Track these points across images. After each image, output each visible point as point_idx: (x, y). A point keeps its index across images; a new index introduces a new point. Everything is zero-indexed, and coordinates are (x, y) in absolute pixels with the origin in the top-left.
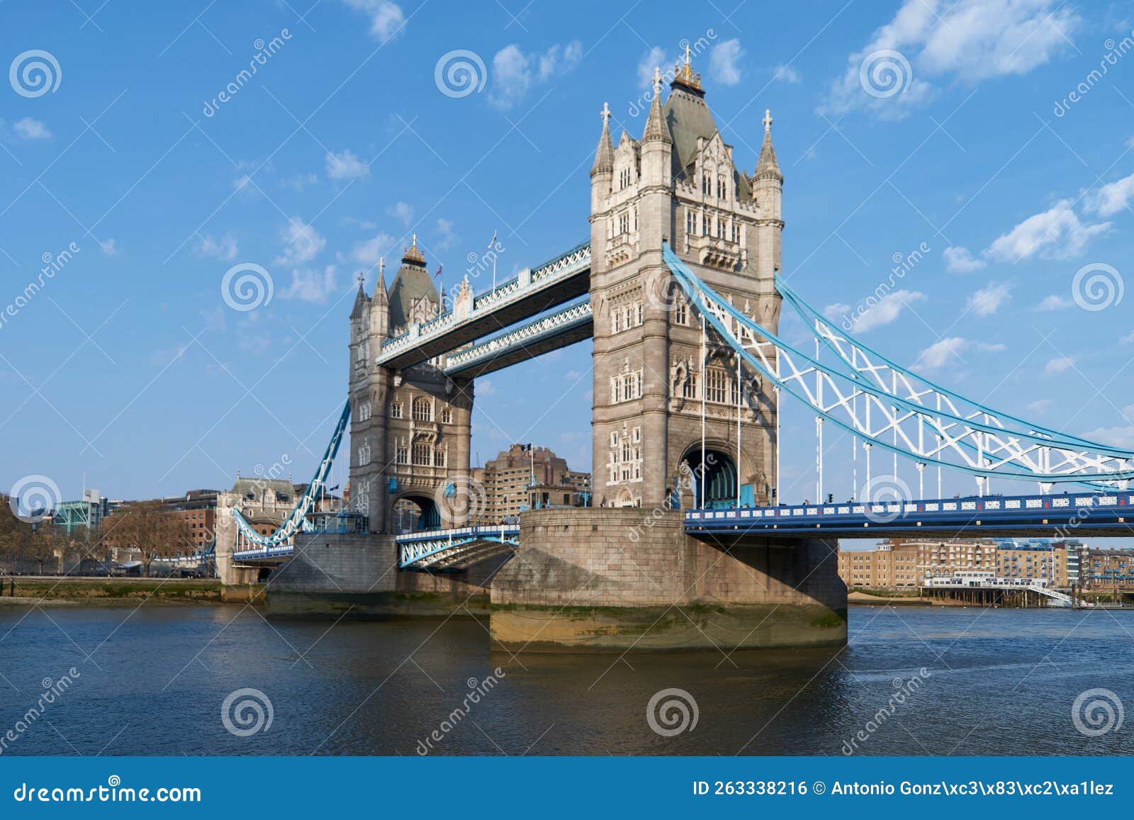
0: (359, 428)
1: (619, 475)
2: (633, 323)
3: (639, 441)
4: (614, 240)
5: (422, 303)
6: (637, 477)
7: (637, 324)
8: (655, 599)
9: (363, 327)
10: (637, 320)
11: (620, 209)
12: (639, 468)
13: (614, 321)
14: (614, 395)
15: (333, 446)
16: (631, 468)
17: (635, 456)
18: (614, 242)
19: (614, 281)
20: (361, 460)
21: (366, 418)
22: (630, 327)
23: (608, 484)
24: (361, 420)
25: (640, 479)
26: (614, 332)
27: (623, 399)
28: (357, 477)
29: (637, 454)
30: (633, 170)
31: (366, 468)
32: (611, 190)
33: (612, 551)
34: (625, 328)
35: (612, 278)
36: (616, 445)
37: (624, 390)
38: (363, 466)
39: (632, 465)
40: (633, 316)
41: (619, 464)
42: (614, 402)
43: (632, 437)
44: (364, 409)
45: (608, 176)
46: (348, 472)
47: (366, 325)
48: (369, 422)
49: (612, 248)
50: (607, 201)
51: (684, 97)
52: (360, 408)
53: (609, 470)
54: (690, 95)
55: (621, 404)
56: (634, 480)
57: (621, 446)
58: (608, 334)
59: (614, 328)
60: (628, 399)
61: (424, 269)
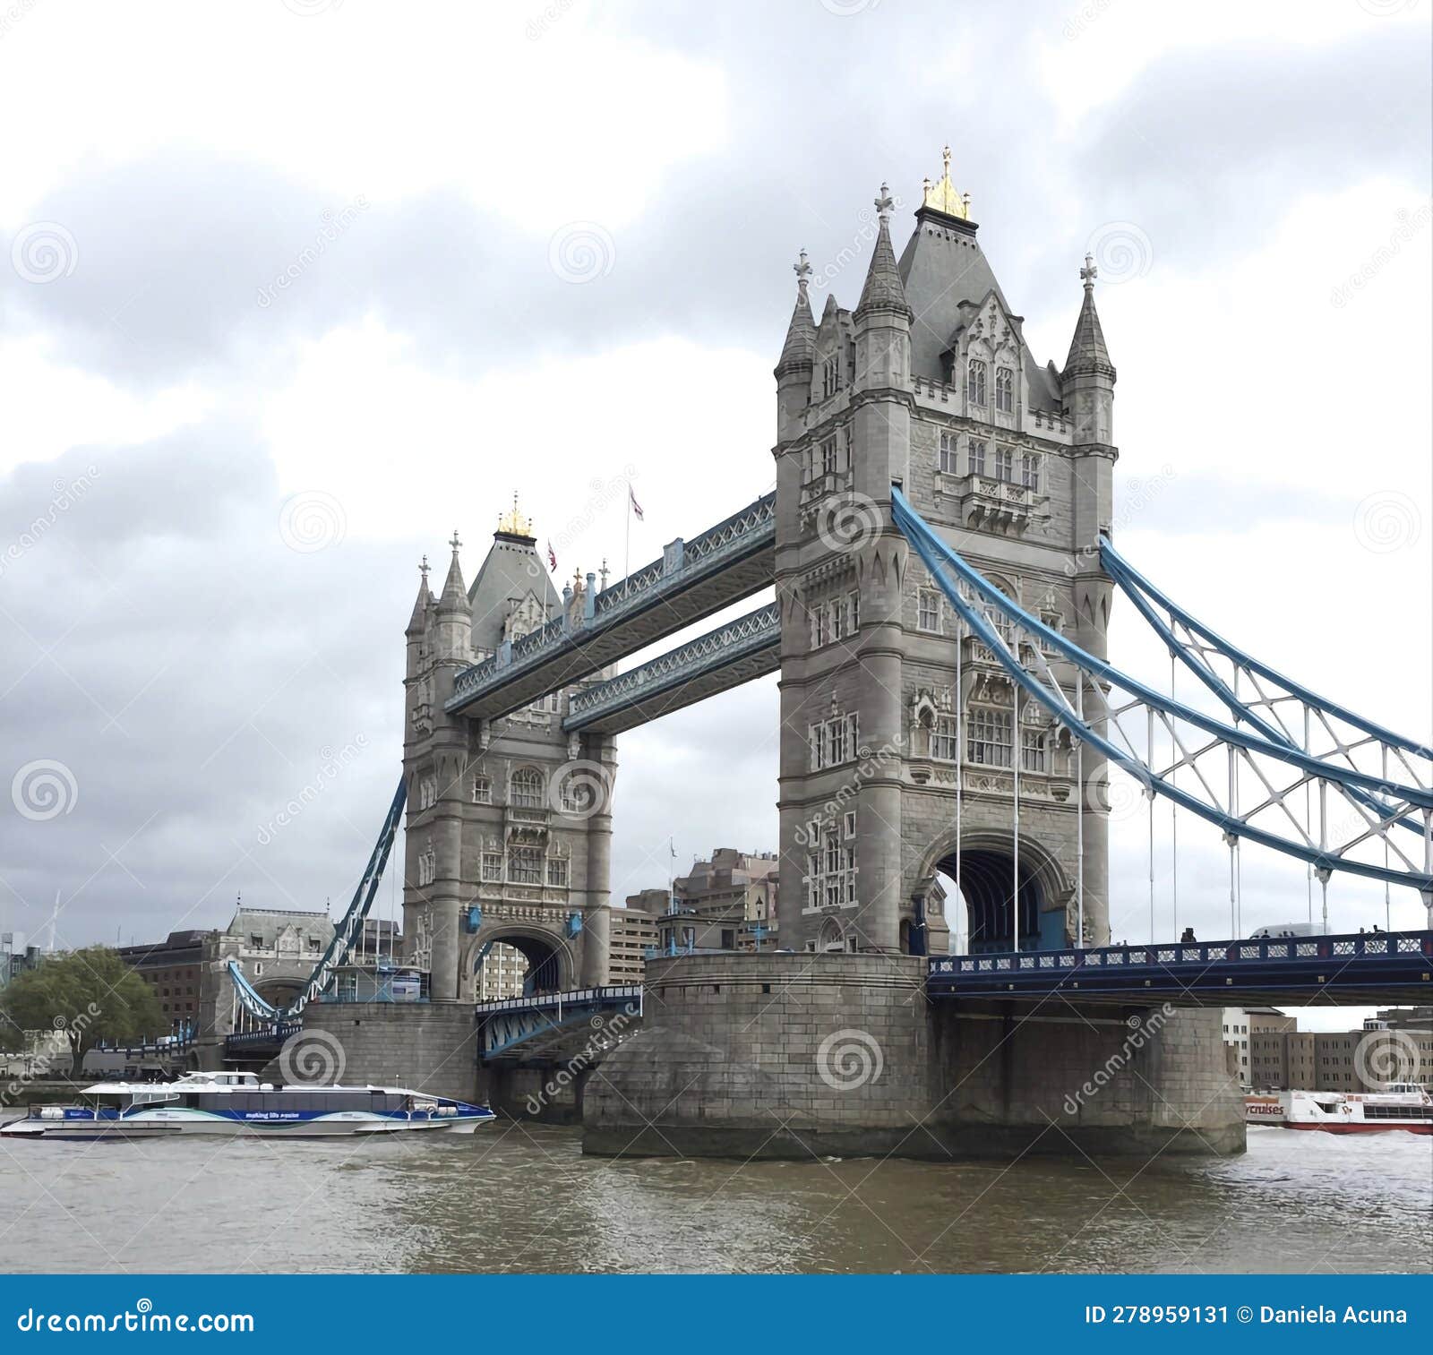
0: (419, 820)
1: (821, 896)
2: (845, 629)
3: (854, 836)
4: (810, 487)
5: (524, 607)
6: (851, 900)
7: (851, 632)
8: (873, 1115)
9: (426, 649)
10: (850, 624)
11: (822, 432)
12: (853, 883)
13: (814, 628)
14: (814, 756)
15: (381, 852)
16: (842, 884)
17: (846, 862)
18: (813, 489)
19: (813, 557)
20: (422, 876)
21: (431, 805)
22: (840, 637)
23: (805, 912)
24: (423, 807)
25: (855, 904)
26: (815, 647)
27: (829, 763)
28: (415, 905)
29: (851, 859)
30: (844, 363)
31: (429, 889)
32: (809, 399)
33: (796, 1029)
34: (833, 638)
35: (811, 552)
36: (818, 844)
37: (830, 746)
38: (426, 886)
39: (842, 878)
40: (845, 616)
41: (822, 876)
42: (814, 768)
43: (843, 829)
44: (427, 789)
45: (804, 376)
46: (400, 897)
47: (430, 645)
48: (433, 811)
49: (808, 500)
50: (803, 420)
51: (939, 235)
52: (422, 786)
53: (806, 887)
54: (951, 232)
55: (825, 771)
56: (847, 905)
57: (825, 845)
58: (803, 651)
59: (814, 639)
60: (838, 763)
61: (530, 549)
